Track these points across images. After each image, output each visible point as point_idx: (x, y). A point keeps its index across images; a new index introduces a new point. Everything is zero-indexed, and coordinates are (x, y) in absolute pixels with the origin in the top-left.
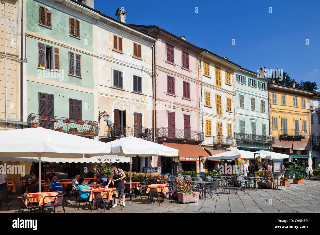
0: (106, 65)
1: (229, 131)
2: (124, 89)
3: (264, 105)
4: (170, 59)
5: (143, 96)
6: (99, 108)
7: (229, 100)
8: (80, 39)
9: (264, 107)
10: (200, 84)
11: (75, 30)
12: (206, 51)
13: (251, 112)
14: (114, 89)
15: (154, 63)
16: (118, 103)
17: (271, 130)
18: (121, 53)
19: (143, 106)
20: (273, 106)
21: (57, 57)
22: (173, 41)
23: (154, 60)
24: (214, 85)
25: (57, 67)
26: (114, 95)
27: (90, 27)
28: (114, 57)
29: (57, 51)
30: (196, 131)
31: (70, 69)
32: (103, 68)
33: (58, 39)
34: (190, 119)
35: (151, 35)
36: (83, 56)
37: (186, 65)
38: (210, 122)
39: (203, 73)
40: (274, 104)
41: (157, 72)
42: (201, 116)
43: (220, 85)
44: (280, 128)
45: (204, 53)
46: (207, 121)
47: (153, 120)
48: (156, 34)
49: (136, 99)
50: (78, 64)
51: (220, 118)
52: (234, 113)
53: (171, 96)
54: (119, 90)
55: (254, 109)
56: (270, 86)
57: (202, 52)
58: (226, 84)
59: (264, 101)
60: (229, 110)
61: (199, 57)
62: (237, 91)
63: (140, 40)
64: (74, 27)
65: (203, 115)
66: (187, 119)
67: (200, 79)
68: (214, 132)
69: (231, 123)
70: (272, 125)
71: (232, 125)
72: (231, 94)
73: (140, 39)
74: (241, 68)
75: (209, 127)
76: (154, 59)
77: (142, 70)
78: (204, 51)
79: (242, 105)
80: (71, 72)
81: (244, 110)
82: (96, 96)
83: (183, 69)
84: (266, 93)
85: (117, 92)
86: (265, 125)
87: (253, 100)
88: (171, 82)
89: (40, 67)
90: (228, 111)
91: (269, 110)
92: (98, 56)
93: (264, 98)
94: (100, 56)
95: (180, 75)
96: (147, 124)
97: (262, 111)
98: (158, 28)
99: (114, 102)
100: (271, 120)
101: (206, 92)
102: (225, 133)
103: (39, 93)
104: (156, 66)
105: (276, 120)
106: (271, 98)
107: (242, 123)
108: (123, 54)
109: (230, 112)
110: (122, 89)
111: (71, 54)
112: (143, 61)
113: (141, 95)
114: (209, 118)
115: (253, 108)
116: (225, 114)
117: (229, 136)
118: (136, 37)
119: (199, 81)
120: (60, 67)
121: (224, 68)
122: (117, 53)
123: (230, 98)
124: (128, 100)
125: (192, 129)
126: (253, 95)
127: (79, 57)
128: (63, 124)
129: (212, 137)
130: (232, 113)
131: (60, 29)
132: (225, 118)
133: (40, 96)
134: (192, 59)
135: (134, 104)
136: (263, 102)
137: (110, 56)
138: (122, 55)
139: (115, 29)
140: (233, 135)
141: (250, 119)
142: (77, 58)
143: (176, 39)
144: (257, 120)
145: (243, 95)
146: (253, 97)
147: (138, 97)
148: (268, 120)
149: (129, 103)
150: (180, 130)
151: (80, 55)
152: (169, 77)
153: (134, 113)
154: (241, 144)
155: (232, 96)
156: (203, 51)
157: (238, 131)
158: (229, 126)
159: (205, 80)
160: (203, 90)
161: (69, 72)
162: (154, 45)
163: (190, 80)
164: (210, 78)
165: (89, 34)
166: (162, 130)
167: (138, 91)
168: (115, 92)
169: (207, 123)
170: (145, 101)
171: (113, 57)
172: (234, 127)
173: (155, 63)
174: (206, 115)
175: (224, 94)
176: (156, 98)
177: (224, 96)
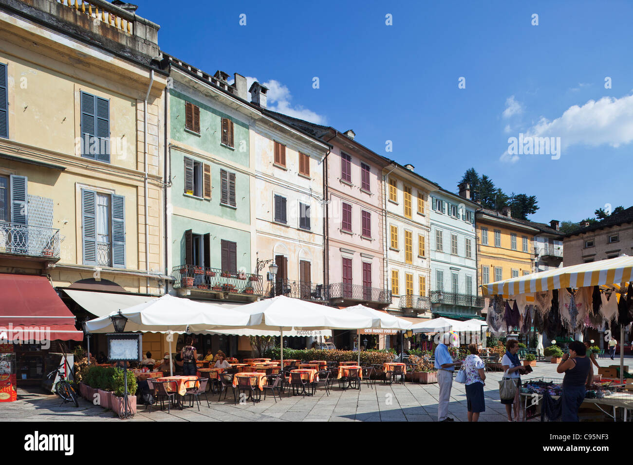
1: (422, 287)
2: (288, 224)
3: (470, 247)
4: (346, 176)
5: (311, 235)
6: (257, 253)
7: (422, 239)
8: (234, 150)
9: (470, 250)
10: (384, 214)
11: (228, 137)
12: (396, 164)
13: (453, 257)
14: (276, 226)
15: (325, 184)
16: (280, 246)
18: (284, 170)
19: (312, 250)
20: (482, 248)
21: (208, 178)
22: (351, 149)
23: (325, 179)
24: (403, 215)
25: (208, 194)
26: (276, 234)
28: (275, 176)
29: (207, 169)
30: (379, 288)
31: (222, 196)
32: (261, 192)
33: (207, 150)
34: (371, 269)
35: (321, 140)
36: (238, 176)
37: (366, 186)
38: (397, 273)
39: (388, 197)
40: (483, 244)
41: (329, 197)
42: (385, 264)
43: (410, 215)
45: (391, 167)
46: (393, 272)
47: (324, 271)
48: (329, 139)
49: (303, 239)
50: (233, 187)
51: (410, 267)
52: (428, 259)
53: (346, 235)
54: (281, 227)
55: (457, 253)
56: (479, 216)
57: (388, 165)
58: (418, 213)
59: (470, 240)
60: (422, 255)
62: (433, 224)
63: (309, 149)
64: (227, 131)
65: (388, 262)
66: (367, 268)
67: (384, 208)
68: (402, 291)
69: (425, 274)
70: (480, 277)
71: (426, 277)
72: (425, 229)
73: (309, 146)
74: (439, 189)
75: (395, 282)
77: (311, 195)
78: (393, 164)
79: (439, 248)
80: (224, 200)
81: (442, 255)
82: (254, 235)
83: (362, 191)
84: (470, 228)
85: (279, 230)
86: (471, 277)
87: (454, 238)
88: (347, 210)
89: (187, 194)
90: (421, 256)
91: (476, 254)
92: (256, 174)
93: (471, 235)
94: (258, 175)
95: (359, 202)
96: (317, 279)
97: (467, 255)
98: (334, 131)
99: (277, 244)
100: (480, 271)
101: (392, 227)
102: (416, 292)
104: (328, 188)
105: (485, 269)
106: (479, 235)
107: (440, 275)
108: (287, 171)
109: (423, 257)
110: (286, 224)
111: (223, 172)
112: (312, 180)
113: (309, 234)
114: (396, 267)
115: (455, 251)
116: (417, 261)
117: (421, 295)
118: (303, 144)
119: (383, 210)
120: (211, 193)
121: (416, 187)
122: (279, 169)
123: (424, 236)
124: (293, 242)
125: (373, 285)
126: (455, 231)
127: (233, 177)
128: (222, 278)
129: (399, 297)
130: (425, 259)
131: (210, 135)
132: (417, 267)
134: (373, 178)
135: (300, 246)
136: (468, 242)
137: (270, 175)
138: (285, 172)
139: (278, 132)
140: (427, 295)
141: (451, 268)
142: (230, 179)
143: (356, 146)
144: (460, 271)
145: (442, 231)
146: (455, 234)
147: (305, 236)
148: (475, 271)
149: (295, 246)
150: (358, 286)
151: (234, 174)
152: (345, 205)
153: (301, 261)
154: (438, 308)
155: (426, 233)
156: (391, 163)
157: (434, 288)
158: (422, 280)
159: (390, 207)
160: (388, 224)
161: (221, 199)
162: (326, 158)
163: (371, 209)
166: (339, 287)
167: (305, 227)
168: (277, 228)
169: (393, 276)
170: (314, 243)
171: (273, 175)
172: (429, 281)
173: (327, 184)
174: (391, 263)
175: (416, 229)
176: (328, 238)
177: (416, 232)
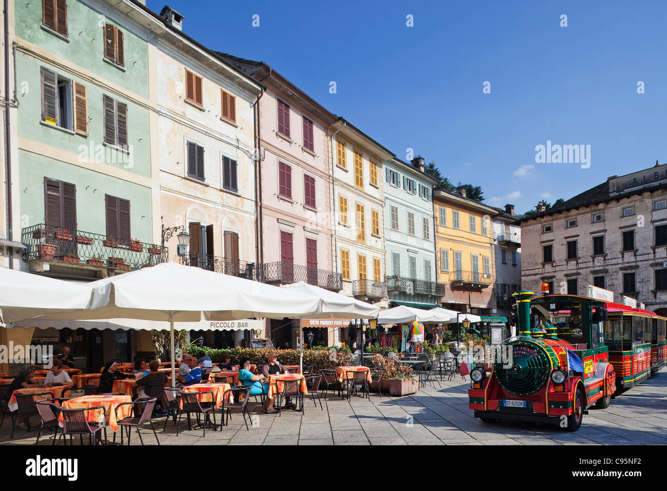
0: (173, 129)
1: (377, 272)
2: (206, 182)
3: (428, 227)
4: (284, 129)
5: (239, 198)
6: (162, 218)
7: (375, 215)
8: (124, 71)
9: (428, 231)
10: (331, 181)
11: (115, 51)
12: (344, 121)
13: (409, 238)
14: (189, 182)
15: (257, 135)
16: (196, 210)
17: (439, 271)
18: (201, 110)
19: (240, 219)
20: (441, 229)
21: (81, 104)
22: (289, 96)
23: (257, 130)
24: (353, 185)
25: (82, 126)
26: (189, 193)
27: (144, 47)
28: (188, 116)
29: (81, 90)
30: (327, 270)
31: (106, 133)
32: (168, 136)
33: (80, 64)
34: (316, 247)
35: (252, 77)
36: (131, 108)
37: (308, 144)
38: (347, 253)
39: (336, 161)
40: (442, 225)
41: (262, 153)
42: (334, 242)
43: (362, 185)
44: (451, 268)
45: (338, 124)
46: (343, 252)
47: (257, 247)
48: (262, 79)
49: (228, 204)
50: (123, 123)
51: (363, 247)
52: (383, 238)
53: (285, 202)
54: (197, 184)
55: (414, 233)
56: (437, 193)
57: (335, 122)
58: (370, 184)
59: (427, 220)
60: (376, 233)
61: (328, 130)
62: (387, 198)
63: (234, 88)
64: (113, 43)
65: (337, 240)
66: (311, 245)
67: (331, 173)
68: (354, 275)
69: (379, 256)
70: (439, 262)
71: (381, 259)
72: (378, 203)
73: (234, 84)
74: (394, 159)
75: (346, 264)
76: (257, 127)
77: (238, 148)
78: (340, 121)
79: (395, 226)
80: (109, 139)
81: (398, 234)
82: (156, 193)
83: (305, 151)
84: (429, 205)
85: (193, 188)
86: (429, 262)
87: (411, 216)
88: (285, 172)
89: (47, 122)
90: (375, 235)
91: (435, 236)
92: (159, 109)
93: (428, 214)
94: (162, 111)
95: (300, 163)
96: (247, 255)
97: (425, 237)
98: (267, 69)
99: (191, 208)
100: (439, 255)
101: (341, 198)
102: (370, 276)
103: (45, 178)
104: (261, 141)
105: (445, 253)
106: (437, 214)
107: (396, 257)
108: (204, 111)
109: (377, 236)
110: (204, 181)
111: (108, 100)
112: (239, 128)
113: (236, 197)
114: (346, 247)
115: (411, 231)
116: (370, 240)
117: (376, 281)
118: (226, 80)
119: (330, 176)
120: (87, 126)
121: (368, 154)
122: (193, 107)
123: (377, 212)
124: (214, 206)
125: (319, 267)
126: (411, 208)
127: (122, 108)
128: (104, 248)
129: (351, 282)
130: (380, 238)
131: (86, 43)
132: (370, 248)
133: (48, 185)
134: (318, 134)
135: (224, 213)
136: (425, 221)
137: (181, 113)
138: (202, 112)
139: (190, 58)
140: (382, 280)
141: (408, 250)
142: (119, 111)
143: (296, 93)
144: (418, 254)
145: (397, 207)
146: (412, 211)
147: (229, 199)
148: (434, 254)
149: (216, 212)
150: (300, 267)
151: (126, 105)
152: (282, 165)
153: (225, 231)
154: (395, 296)
155: (380, 208)
156: (339, 120)
157: (390, 273)
158: (377, 263)
159: (338, 174)
160: (336, 194)
161: (104, 137)
162: (257, 102)
163: (315, 174)
164: (347, 172)
165: (140, 63)
166: (276, 268)
167: (230, 187)
168: (191, 186)
169: (343, 257)
170: (242, 209)
171: (185, 115)
172: (384, 265)
173: (259, 136)
174: (341, 241)
175: (368, 202)
176: (261, 204)
177: (368, 206)
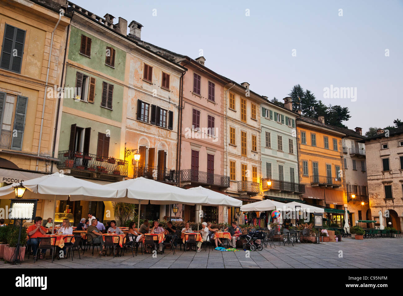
0: (135, 96)
1: (255, 175)
3: (292, 145)
4: (197, 90)
5: (168, 132)
6: (125, 144)
7: (254, 138)
8: (114, 69)
9: (292, 148)
10: (225, 118)
11: (111, 60)
13: (278, 153)
14: (142, 124)
15: (181, 95)
16: (144, 139)
17: (301, 175)
19: (168, 143)
20: (302, 147)
21: (93, 87)
22: (201, 71)
23: (181, 92)
24: (240, 120)
25: (92, 99)
27: (124, 55)
29: (93, 81)
30: (220, 174)
31: (102, 101)
32: (132, 99)
33: (94, 68)
34: (214, 159)
35: (179, 64)
36: (115, 87)
37: (211, 97)
38: (234, 163)
39: (228, 106)
40: (303, 144)
41: (183, 105)
42: (225, 156)
43: (245, 120)
44: (310, 174)
46: (231, 163)
47: (177, 160)
48: (186, 64)
49: (162, 135)
50: (111, 95)
51: (245, 159)
52: (259, 153)
54: (145, 125)
55: (282, 149)
56: (299, 123)
57: (229, 83)
58: (251, 119)
59: (292, 140)
60: (254, 149)
61: (224, 88)
62: (263, 127)
63: (169, 70)
65: (227, 155)
66: (211, 159)
67: (225, 113)
68: (239, 178)
69: (257, 165)
70: (301, 169)
71: (258, 168)
72: (256, 130)
73: (170, 68)
74: (267, 101)
75: (233, 170)
76: (181, 90)
77: (170, 103)
79: (268, 145)
80: (103, 104)
81: (270, 151)
82: (124, 130)
83: (209, 101)
84: (294, 130)
86: (293, 169)
87: (280, 138)
88: (196, 115)
90: (253, 151)
91: (297, 151)
92: (129, 86)
93: (292, 137)
95: (205, 108)
96: (171, 165)
97: (290, 152)
98: (189, 59)
99: (140, 138)
100: (300, 164)
101: (231, 129)
102: (250, 178)
103: (72, 125)
104: (183, 98)
105: (305, 163)
106: (300, 137)
107: (269, 166)
108: (152, 84)
109: (255, 152)
110: (149, 123)
111: (105, 84)
112: (171, 92)
114: (233, 159)
115: (280, 148)
116: (250, 155)
117: (254, 182)
118: (165, 67)
119: (224, 115)
120: (94, 98)
121: (250, 100)
122: (147, 83)
123: (256, 136)
124: (153, 136)
125: (215, 172)
126: (280, 133)
127: (111, 87)
128: (97, 162)
129: (236, 182)
130: (257, 153)
131: (98, 58)
132: (251, 160)
134: (218, 89)
135: (159, 140)
136: (291, 141)
137: (140, 87)
139: (147, 57)
140: (258, 181)
141: (277, 161)
142: (109, 89)
143: (205, 69)
144: (285, 163)
145: (270, 132)
146: (280, 135)
147: (163, 132)
148: (297, 164)
149: (155, 140)
150: (202, 172)
151: (113, 86)
152: (194, 111)
153: (159, 151)
155: (258, 133)
156: (231, 82)
157: (264, 176)
158: (255, 169)
159: (230, 114)
160: (228, 126)
161: (101, 103)
162: (182, 77)
163: (215, 114)
164: (236, 112)
165: (122, 64)
166: (188, 173)
168: (142, 126)
169: (231, 165)
170: (170, 138)
171: (142, 88)
172: (259, 171)
174: (230, 155)
175: (250, 130)
176: (181, 135)
177: (250, 133)
